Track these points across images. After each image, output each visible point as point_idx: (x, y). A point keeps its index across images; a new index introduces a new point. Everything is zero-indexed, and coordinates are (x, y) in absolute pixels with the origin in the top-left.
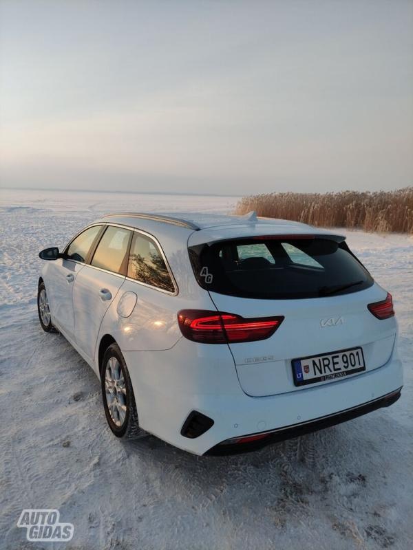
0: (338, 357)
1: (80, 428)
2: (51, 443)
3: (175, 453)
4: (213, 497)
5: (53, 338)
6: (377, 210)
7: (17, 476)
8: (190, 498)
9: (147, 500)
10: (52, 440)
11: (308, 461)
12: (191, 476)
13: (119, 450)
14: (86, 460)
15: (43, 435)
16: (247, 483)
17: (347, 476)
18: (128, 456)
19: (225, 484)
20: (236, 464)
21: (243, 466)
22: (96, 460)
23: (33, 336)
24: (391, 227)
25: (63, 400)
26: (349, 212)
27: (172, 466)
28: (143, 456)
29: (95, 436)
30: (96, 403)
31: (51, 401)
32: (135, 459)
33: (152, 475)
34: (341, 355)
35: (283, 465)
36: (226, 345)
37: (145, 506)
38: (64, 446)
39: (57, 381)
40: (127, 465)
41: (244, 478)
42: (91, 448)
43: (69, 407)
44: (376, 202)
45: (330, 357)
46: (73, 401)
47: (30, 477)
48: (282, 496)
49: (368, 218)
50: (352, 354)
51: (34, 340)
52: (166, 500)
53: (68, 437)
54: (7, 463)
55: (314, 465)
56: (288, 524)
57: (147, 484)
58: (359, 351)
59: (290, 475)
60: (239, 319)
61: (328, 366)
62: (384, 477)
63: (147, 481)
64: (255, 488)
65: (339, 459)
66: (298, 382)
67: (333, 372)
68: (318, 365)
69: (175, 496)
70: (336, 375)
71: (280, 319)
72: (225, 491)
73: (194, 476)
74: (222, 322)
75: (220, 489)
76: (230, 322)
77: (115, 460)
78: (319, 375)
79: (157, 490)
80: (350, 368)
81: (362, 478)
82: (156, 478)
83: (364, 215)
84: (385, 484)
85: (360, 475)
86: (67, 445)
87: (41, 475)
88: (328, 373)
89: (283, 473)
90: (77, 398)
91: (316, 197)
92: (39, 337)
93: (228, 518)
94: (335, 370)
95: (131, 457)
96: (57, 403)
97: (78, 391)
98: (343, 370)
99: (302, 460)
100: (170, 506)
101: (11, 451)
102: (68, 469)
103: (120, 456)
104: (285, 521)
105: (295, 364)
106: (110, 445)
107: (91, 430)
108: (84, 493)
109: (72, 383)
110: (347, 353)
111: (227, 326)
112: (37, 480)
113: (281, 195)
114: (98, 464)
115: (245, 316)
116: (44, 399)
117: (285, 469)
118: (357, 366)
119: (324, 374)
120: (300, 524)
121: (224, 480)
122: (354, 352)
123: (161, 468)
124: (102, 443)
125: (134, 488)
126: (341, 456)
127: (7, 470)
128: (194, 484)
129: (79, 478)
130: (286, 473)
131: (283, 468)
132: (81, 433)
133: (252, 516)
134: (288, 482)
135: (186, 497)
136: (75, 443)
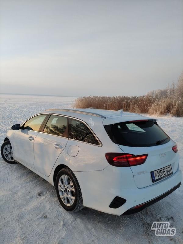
0: (164, 169)
1: (48, 209)
2: (38, 217)
3: (95, 216)
4: (119, 233)
5: (15, 166)
6: (134, 104)
7: (29, 235)
8: (110, 235)
9: (93, 239)
10: (37, 216)
11: (149, 213)
12: (107, 225)
13: (70, 217)
14: (58, 223)
15: (32, 213)
16: (130, 226)
17: (166, 218)
18: (75, 219)
19: (122, 227)
20: (122, 218)
21: (125, 219)
22: (62, 223)
23: (4, 166)
24: (140, 111)
25: (34, 196)
26: (123, 105)
27: (96, 222)
28: (82, 219)
29: (56, 212)
30: (50, 196)
31: (28, 197)
32: (79, 220)
33: (90, 227)
34: (165, 168)
35: (140, 216)
36: (129, 167)
37: (93, 241)
38: (45, 218)
39: (27, 187)
40: (76, 223)
41: (128, 223)
42: (57, 218)
43: (38, 199)
44: (134, 101)
45: (162, 169)
46: (38, 196)
47: (35, 234)
48: (145, 229)
49: (131, 107)
50: (168, 167)
51: (6, 168)
52: (101, 237)
53: (44, 213)
54: (22, 229)
55: (152, 215)
56: (153, 241)
57: (89, 231)
58: (170, 166)
59: (145, 220)
60: (133, 156)
61: (162, 173)
62: (179, 217)
63: (88, 230)
64: (134, 227)
65: (160, 211)
66: (154, 181)
67: (164, 176)
68: (159, 173)
69: (104, 235)
70: (165, 177)
71: (146, 155)
72: (123, 230)
73: (108, 225)
74: (127, 158)
75: (121, 229)
76: (129, 157)
77: (70, 222)
78: (160, 177)
79: (95, 233)
80: (169, 173)
81: (172, 218)
82: (92, 228)
83: (129, 106)
84: (181, 219)
85: (171, 217)
86: (46, 217)
87: (40, 233)
88: (162, 176)
89: (142, 219)
90: (40, 194)
91: (109, 98)
92: (7, 166)
93: (129, 242)
94: (164, 174)
95: (77, 219)
96: (31, 198)
97: (39, 191)
98: (167, 174)
99: (147, 213)
100: (103, 240)
101: (20, 223)
102: (52, 228)
103: (72, 220)
104: (152, 240)
105: (152, 173)
106: (65, 215)
107: (53, 209)
108: (64, 238)
109: (34, 188)
110: (167, 167)
111: (129, 159)
112: (39, 235)
113: (96, 98)
114: (64, 225)
115: (135, 154)
116: (24, 196)
117: (142, 218)
118: (170, 172)
119: (161, 177)
120: (158, 240)
121: (121, 225)
122: (169, 167)
123: (92, 223)
124: (61, 215)
125: (85, 234)
126: (160, 210)
127: (23, 232)
128: (109, 229)
129: (59, 232)
130: (143, 219)
131: (141, 217)
132: (49, 211)
133: (138, 240)
134: (145, 223)
135: (108, 235)
136: (48, 216)
